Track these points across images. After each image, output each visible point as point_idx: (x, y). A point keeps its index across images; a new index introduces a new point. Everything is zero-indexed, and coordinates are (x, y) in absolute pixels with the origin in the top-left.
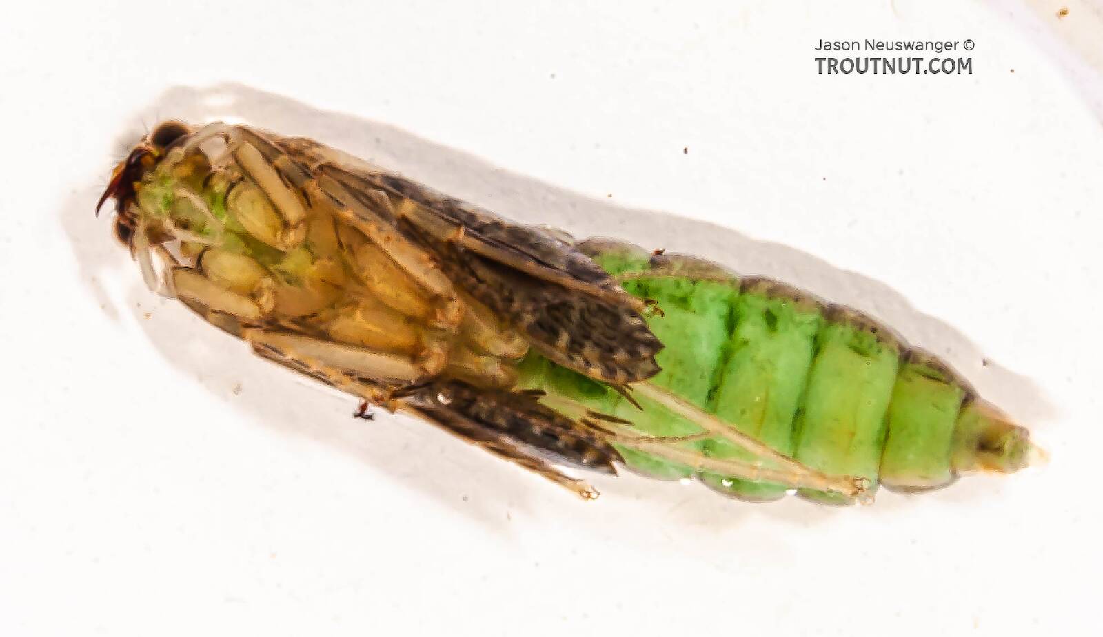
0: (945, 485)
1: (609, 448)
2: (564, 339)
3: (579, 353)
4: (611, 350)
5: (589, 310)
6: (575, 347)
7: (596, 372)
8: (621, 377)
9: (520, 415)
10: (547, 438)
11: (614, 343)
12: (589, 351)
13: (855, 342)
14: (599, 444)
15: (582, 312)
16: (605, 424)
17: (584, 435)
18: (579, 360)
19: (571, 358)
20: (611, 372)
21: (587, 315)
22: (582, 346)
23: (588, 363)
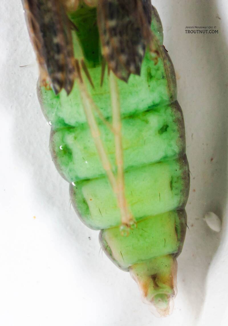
0: (120, 266)
1: (71, 84)
2: (112, 23)
3: (111, 36)
4: (122, 51)
5: (133, 25)
6: (113, 31)
7: (105, 51)
8: (113, 64)
9: (58, 26)
10: (55, 48)
11: (126, 50)
12: (115, 41)
13: (175, 179)
14: (71, 77)
15: (130, 22)
16: (83, 73)
17: (70, 67)
18: (107, 37)
19: (105, 32)
20: (112, 57)
21: (129, 26)
22: (115, 35)
23: (108, 43)
